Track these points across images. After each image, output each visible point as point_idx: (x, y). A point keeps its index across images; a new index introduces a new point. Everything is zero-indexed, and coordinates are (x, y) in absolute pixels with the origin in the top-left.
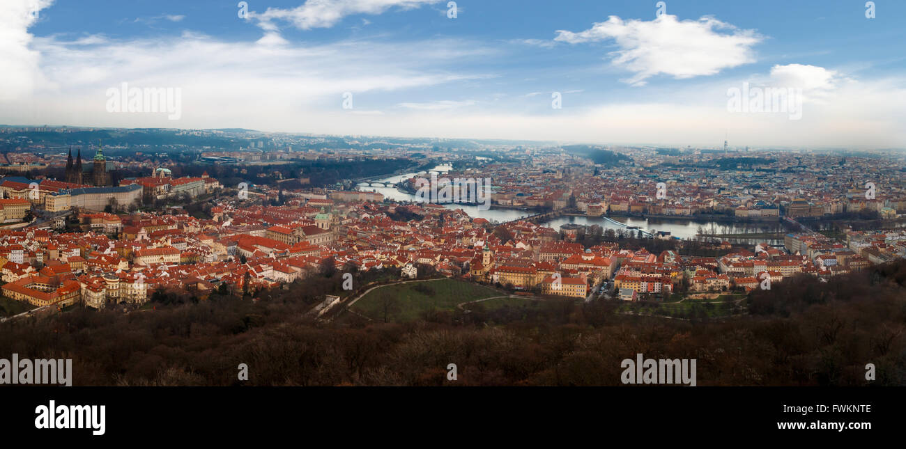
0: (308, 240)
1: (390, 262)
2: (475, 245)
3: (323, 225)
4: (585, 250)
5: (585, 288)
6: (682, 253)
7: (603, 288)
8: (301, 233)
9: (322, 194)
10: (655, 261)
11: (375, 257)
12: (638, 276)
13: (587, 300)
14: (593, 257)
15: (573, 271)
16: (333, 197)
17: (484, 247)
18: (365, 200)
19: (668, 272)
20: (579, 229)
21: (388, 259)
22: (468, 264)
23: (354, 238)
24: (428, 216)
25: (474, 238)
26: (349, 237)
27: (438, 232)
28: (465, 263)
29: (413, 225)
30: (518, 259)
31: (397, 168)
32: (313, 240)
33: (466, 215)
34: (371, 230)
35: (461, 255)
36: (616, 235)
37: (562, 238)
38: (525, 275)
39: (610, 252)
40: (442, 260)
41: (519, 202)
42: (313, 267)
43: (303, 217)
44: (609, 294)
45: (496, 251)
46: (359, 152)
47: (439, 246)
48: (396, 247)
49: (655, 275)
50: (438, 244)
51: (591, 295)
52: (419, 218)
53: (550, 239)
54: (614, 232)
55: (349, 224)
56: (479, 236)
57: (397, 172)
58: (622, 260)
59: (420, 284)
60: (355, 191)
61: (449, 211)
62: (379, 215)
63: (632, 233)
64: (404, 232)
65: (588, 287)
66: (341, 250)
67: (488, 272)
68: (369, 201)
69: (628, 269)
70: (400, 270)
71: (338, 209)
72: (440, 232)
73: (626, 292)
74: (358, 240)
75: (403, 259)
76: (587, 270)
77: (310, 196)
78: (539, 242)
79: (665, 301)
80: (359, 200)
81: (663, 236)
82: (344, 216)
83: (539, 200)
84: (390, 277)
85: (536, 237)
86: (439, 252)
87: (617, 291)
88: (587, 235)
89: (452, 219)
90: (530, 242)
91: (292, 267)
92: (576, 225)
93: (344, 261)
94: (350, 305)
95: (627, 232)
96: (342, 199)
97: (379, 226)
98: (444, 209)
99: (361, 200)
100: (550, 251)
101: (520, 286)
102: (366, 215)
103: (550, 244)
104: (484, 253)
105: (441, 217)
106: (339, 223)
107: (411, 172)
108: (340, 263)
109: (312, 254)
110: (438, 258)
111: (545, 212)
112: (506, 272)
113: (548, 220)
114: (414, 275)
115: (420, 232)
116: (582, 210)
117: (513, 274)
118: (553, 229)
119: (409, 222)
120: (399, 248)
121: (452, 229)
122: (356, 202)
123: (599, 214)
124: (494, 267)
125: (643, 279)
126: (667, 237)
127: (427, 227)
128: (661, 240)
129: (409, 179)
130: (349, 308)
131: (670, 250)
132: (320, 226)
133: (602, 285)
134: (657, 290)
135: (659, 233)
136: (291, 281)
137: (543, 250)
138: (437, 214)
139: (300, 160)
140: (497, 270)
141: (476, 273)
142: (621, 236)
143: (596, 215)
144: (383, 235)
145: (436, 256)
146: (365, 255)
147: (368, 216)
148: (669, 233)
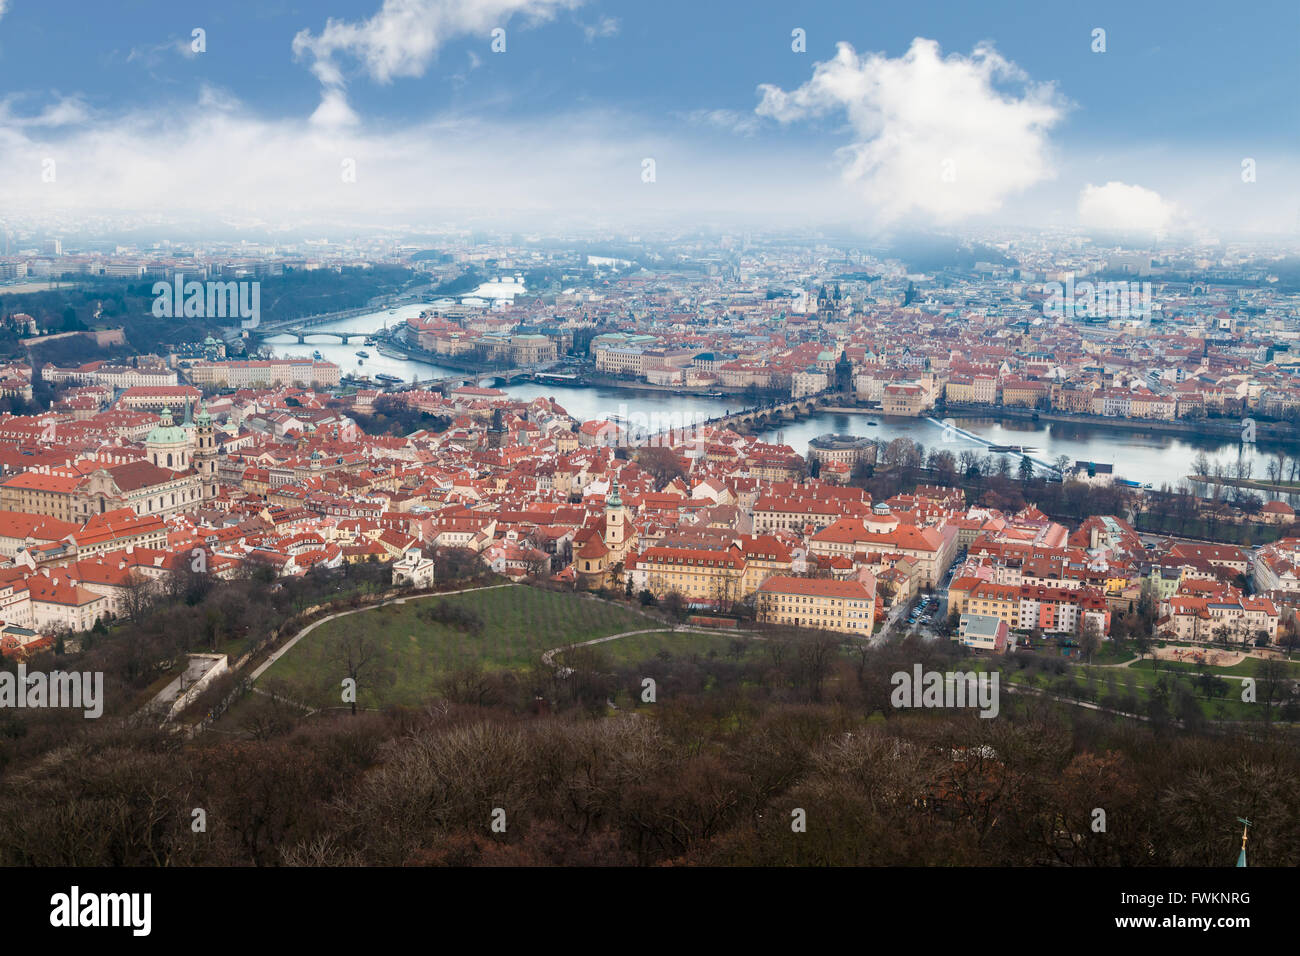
0: (131, 504)
1: (363, 547)
2: (587, 493)
3: (170, 457)
4: (872, 507)
5: (870, 608)
6: (1141, 526)
7: (917, 612)
8: (108, 486)
9: (163, 373)
10: (1064, 543)
11: (323, 534)
12: (1013, 583)
13: (874, 642)
14: (894, 526)
15: (841, 562)
16: (197, 377)
17: (608, 499)
18: (288, 382)
19: (1098, 578)
20: (860, 448)
21: (358, 539)
22: (567, 545)
23: (263, 488)
24: (462, 420)
25: (583, 474)
26: (248, 486)
27: (491, 462)
28: (560, 541)
29: (420, 445)
30: (697, 529)
31: (373, 292)
32: (143, 502)
33: (564, 413)
34: (308, 464)
35: (550, 519)
36: (960, 467)
37: (815, 473)
38: (716, 571)
39: (940, 515)
40: (500, 534)
41: (702, 376)
42: (150, 580)
43: (112, 440)
44: (934, 628)
45: (642, 507)
46: (266, 251)
47: (493, 499)
48: (378, 507)
49: (1063, 583)
50: (489, 492)
51: (886, 628)
52: (439, 425)
53: (782, 474)
54: (953, 460)
55: (245, 450)
56: (596, 467)
57: (375, 301)
58: (972, 537)
59: (444, 605)
60: (260, 358)
61: (518, 405)
62: (329, 421)
63: (1004, 465)
64: (398, 463)
65: (877, 606)
66: (227, 525)
67: (620, 565)
68: (299, 385)
69: (986, 563)
70: (388, 569)
71: (211, 411)
72: (494, 460)
73: (981, 623)
74: (273, 492)
75: (396, 537)
76: (876, 559)
77: (129, 378)
78: (753, 482)
79: (1086, 656)
80: (271, 382)
81: (1091, 473)
82: (231, 429)
83: (756, 371)
84: (362, 588)
85: (745, 469)
86: (492, 515)
87: (955, 620)
88: (882, 465)
89: (525, 426)
90: (730, 483)
91: (89, 587)
92: (852, 439)
93: (235, 555)
94: (255, 674)
95: (989, 459)
96: (222, 382)
97: (330, 450)
98: (504, 399)
99: (278, 383)
100: (780, 508)
101: (702, 600)
102: (293, 424)
103: (782, 488)
104: (610, 512)
105: (496, 419)
106: (217, 449)
107: (413, 300)
108: (227, 560)
109: (145, 541)
110: (490, 530)
111: (771, 404)
112: (665, 562)
113: (778, 423)
114: (427, 579)
115: (441, 462)
116: (870, 399)
117: (685, 569)
118: (789, 450)
119: (410, 437)
120: (385, 509)
121: (526, 450)
122: (262, 390)
123: (916, 410)
124: (634, 549)
125: (1026, 592)
126: (1102, 480)
127: (460, 449)
128: (1085, 487)
129: (408, 322)
130: (252, 685)
131: (1107, 513)
132: (163, 463)
133: (916, 602)
134: (1064, 626)
135: (1080, 465)
136: (88, 627)
137: (763, 505)
138: (487, 413)
139: (92, 278)
140: (644, 558)
141: (588, 567)
142: (973, 472)
143: (906, 413)
144: (339, 474)
145: (486, 525)
146: (294, 532)
147: (298, 425)
148: (1108, 469)
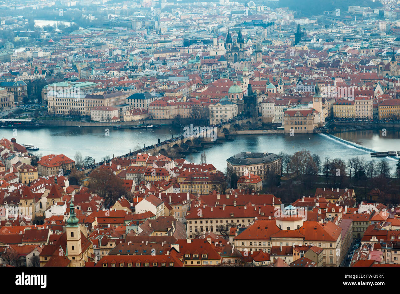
2: (48, 215)
14: (301, 223)
15: (261, 256)
20: (268, 162)
25: (44, 200)
28: (29, 257)
30: (142, 237)
33: (24, 150)
35: (19, 239)
36: (350, 171)
37: (234, 186)
39: (337, 211)
41: (136, 112)
45: (95, 224)
53: (208, 188)
54: (344, 166)
56: (55, 193)
58: (364, 226)
63: (384, 167)
69: (377, 247)
76: (288, 251)
78: (184, 196)
83: (180, 105)
85: (177, 186)
88: (287, 175)
90: (165, 198)
92: (262, 155)
95: (371, 163)
100: (207, 216)
103: (208, 199)
104: (69, 230)
113: (200, 147)
116: (273, 121)
118: (211, 167)
123: (311, 128)
137: (193, 215)
142: (360, 174)
143: (303, 131)
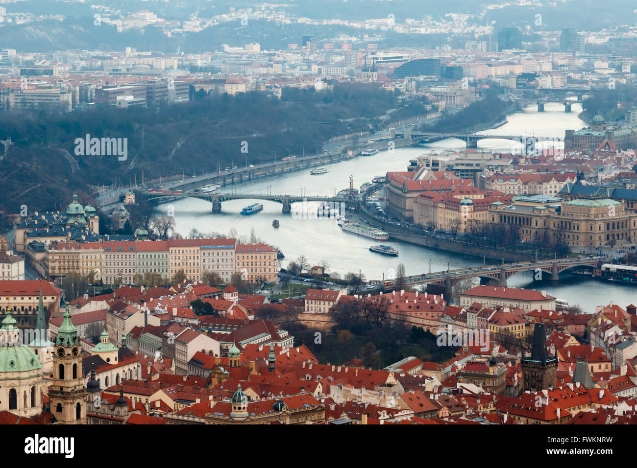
3: (13, 394)
16: (55, 266)
18: (196, 275)
29: (411, 383)
31: (333, 129)
34: (227, 410)
46: (161, 63)
55: (128, 385)
60: (151, 236)
61: (573, 316)
62: (261, 339)
64: (373, 412)
68: (212, 280)
71: (77, 320)
80: (170, 275)
82: (108, 351)
89: (584, 354)
96: (93, 275)
97: (262, 387)
98: (550, 307)
99: (180, 277)
102: (203, 343)
105: (537, 341)
106: (85, 382)
107: (400, 141)
115: (444, 412)
119: (393, 369)
121: (587, 395)
122: (155, 287)
127: (475, 390)
129: (390, 177)
138: (519, 330)
147: (213, 346)
